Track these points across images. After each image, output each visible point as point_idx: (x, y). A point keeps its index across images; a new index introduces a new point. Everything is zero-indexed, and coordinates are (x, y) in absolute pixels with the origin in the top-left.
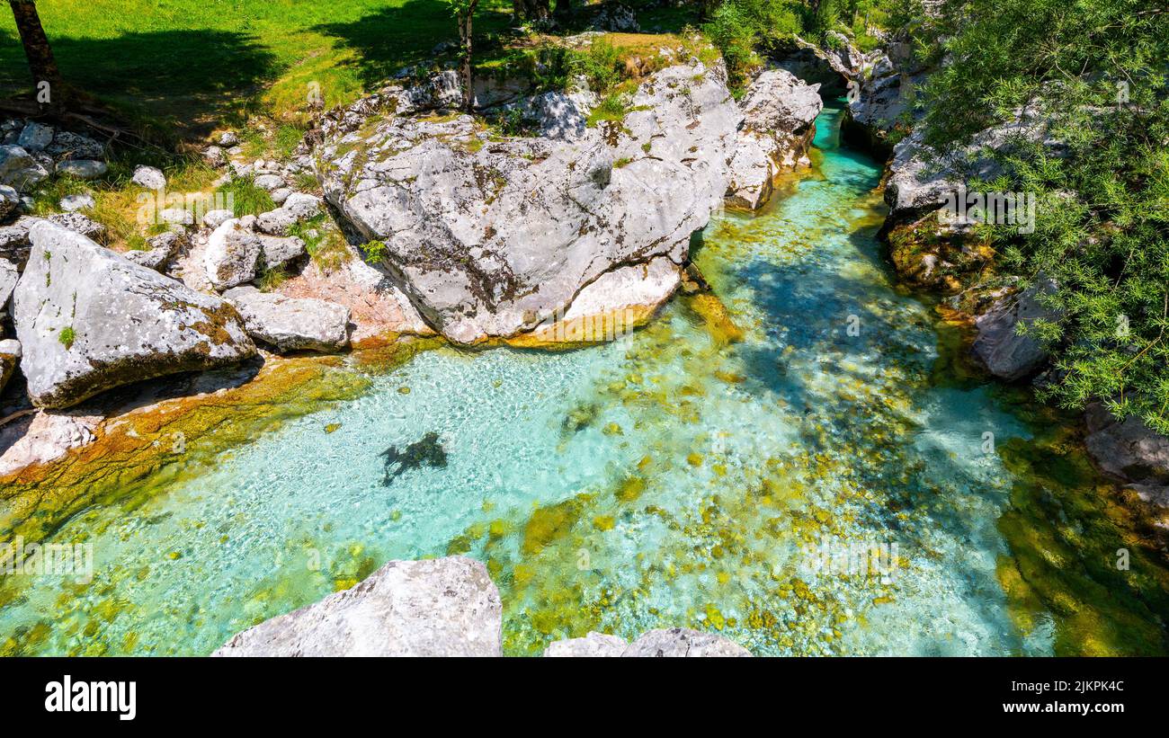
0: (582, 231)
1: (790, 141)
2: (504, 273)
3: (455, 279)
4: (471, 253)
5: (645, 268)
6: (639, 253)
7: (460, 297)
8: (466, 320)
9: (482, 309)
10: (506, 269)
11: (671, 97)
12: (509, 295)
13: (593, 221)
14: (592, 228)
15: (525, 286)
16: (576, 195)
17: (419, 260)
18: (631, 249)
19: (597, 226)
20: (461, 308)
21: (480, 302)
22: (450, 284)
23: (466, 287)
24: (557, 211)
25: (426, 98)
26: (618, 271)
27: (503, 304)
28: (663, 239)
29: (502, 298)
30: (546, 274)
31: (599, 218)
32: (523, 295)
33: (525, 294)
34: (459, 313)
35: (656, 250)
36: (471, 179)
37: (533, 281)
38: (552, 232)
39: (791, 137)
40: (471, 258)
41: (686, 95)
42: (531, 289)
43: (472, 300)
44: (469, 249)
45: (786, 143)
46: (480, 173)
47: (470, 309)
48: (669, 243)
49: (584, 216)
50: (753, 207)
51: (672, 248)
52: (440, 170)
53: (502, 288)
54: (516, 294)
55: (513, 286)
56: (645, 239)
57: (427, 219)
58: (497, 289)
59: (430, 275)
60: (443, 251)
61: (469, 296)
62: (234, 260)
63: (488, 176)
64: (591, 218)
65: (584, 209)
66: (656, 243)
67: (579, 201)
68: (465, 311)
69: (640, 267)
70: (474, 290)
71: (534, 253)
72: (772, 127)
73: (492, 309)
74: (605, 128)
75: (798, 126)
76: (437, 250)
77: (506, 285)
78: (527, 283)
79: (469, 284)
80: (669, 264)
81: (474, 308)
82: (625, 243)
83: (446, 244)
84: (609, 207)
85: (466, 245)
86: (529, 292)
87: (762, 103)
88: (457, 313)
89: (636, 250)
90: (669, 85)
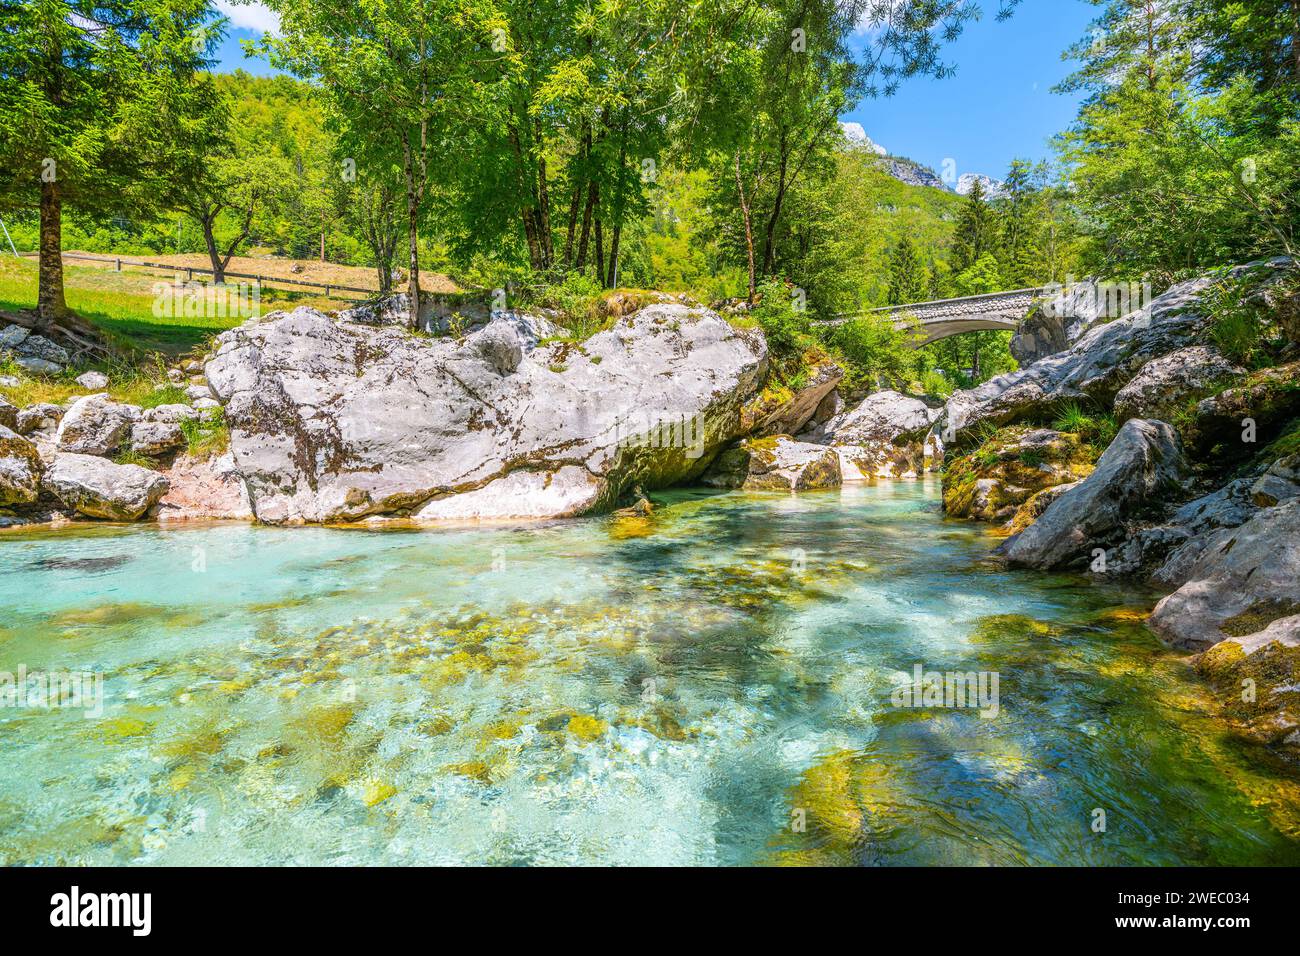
0: (473, 424)
1: (888, 452)
2: (330, 435)
3: (280, 444)
4: (300, 412)
5: (549, 476)
6: (537, 455)
7: (278, 465)
8: (280, 497)
9: (303, 484)
10: (333, 430)
11: (656, 332)
12: (334, 466)
13: (490, 415)
14: (489, 424)
15: (357, 459)
16: (456, 369)
17: (248, 422)
18: (528, 447)
19: (496, 423)
20: (277, 480)
21: (303, 474)
22: (272, 449)
23: (290, 455)
24: (428, 383)
25: (369, 316)
26: (512, 476)
27: (325, 477)
28: (578, 442)
29: (327, 471)
30: (398, 453)
31: (499, 413)
32: (353, 470)
33: (357, 469)
34: (273, 486)
35: (566, 454)
36: (348, 353)
37: (374, 456)
38: (419, 407)
39: (889, 447)
40: (299, 416)
41: (675, 330)
42: (371, 466)
43: (292, 470)
44: (299, 406)
45: (882, 453)
46: (363, 352)
47: (289, 483)
48: (589, 448)
49: (472, 403)
50: (793, 485)
51: (590, 454)
52: (304, 332)
53: (327, 455)
54: (344, 466)
55: (343, 456)
56: (551, 437)
57: (262, 372)
58: (320, 457)
59: (255, 438)
60: (271, 408)
61: (290, 466)
62: (86, 425)
63: (371, 356)
64: (486, 410)
65: (471, 393)
66: (568, 445)
67: (462, 377)
68: (282, 485)
69: (543, 474)
70: (298, 461)
71: (383, 424)
72: (866, 439)
73: (314, 485)
74: (558, 348)
75: (896, 434)
76: (266, 407)
77: (332, 452)
78: (362, 455)
79: (294, 452)
80: (584, 475)
81: (294, 482)
82: (521, 439)
83: (276, 400)
84: (514, 401)
85: (296, 402)
86: (365, 469)
87: (859, 419)
88: (271, 485)
89: (536, 448)
90: (656, 321)
